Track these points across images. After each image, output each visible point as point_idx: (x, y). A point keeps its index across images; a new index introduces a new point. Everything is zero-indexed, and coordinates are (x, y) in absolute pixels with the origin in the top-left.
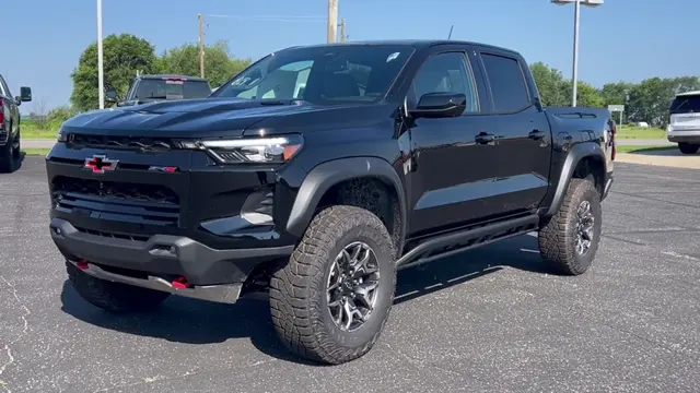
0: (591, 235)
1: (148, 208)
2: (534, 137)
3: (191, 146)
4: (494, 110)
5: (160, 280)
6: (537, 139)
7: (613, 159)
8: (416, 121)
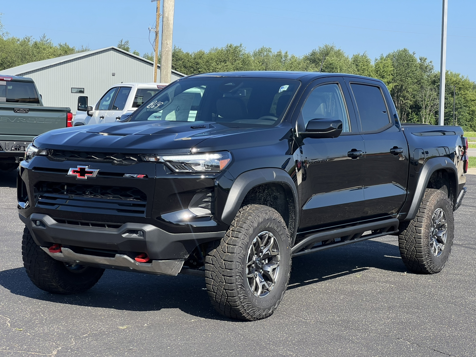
0: (444, 239)
1: (120, 204)
2: (395, 152)
3: (153, 159)
4: (362, 130)
5: (126, 257)
6: (396, 154)
7: (465, 171)
8: (304, 141)
